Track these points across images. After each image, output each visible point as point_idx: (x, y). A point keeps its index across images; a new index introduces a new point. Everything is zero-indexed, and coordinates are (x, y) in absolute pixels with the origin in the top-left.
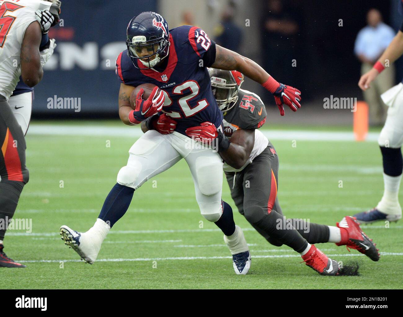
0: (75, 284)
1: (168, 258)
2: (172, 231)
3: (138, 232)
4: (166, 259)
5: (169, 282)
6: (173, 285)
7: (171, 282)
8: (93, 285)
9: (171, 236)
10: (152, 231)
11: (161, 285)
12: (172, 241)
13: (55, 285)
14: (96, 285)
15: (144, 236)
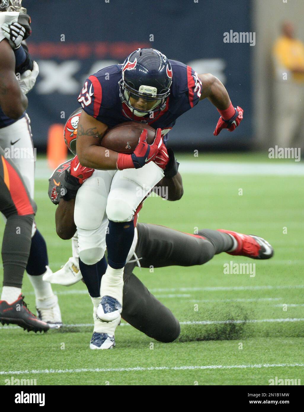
0: (153, 352)
1: (265, 320)
2: (270, 287)
3: (229, 288)
4: (262, 321)
5: (267, 349)
6: (271, 353)
7: (269, 349)
8: (174, 353)
9: (268, 293)
10: (246, 288)
11: (256, 353)
12: (270, 299)
13: (129, 353)
14: (179, 352)
15: (237, 294)
